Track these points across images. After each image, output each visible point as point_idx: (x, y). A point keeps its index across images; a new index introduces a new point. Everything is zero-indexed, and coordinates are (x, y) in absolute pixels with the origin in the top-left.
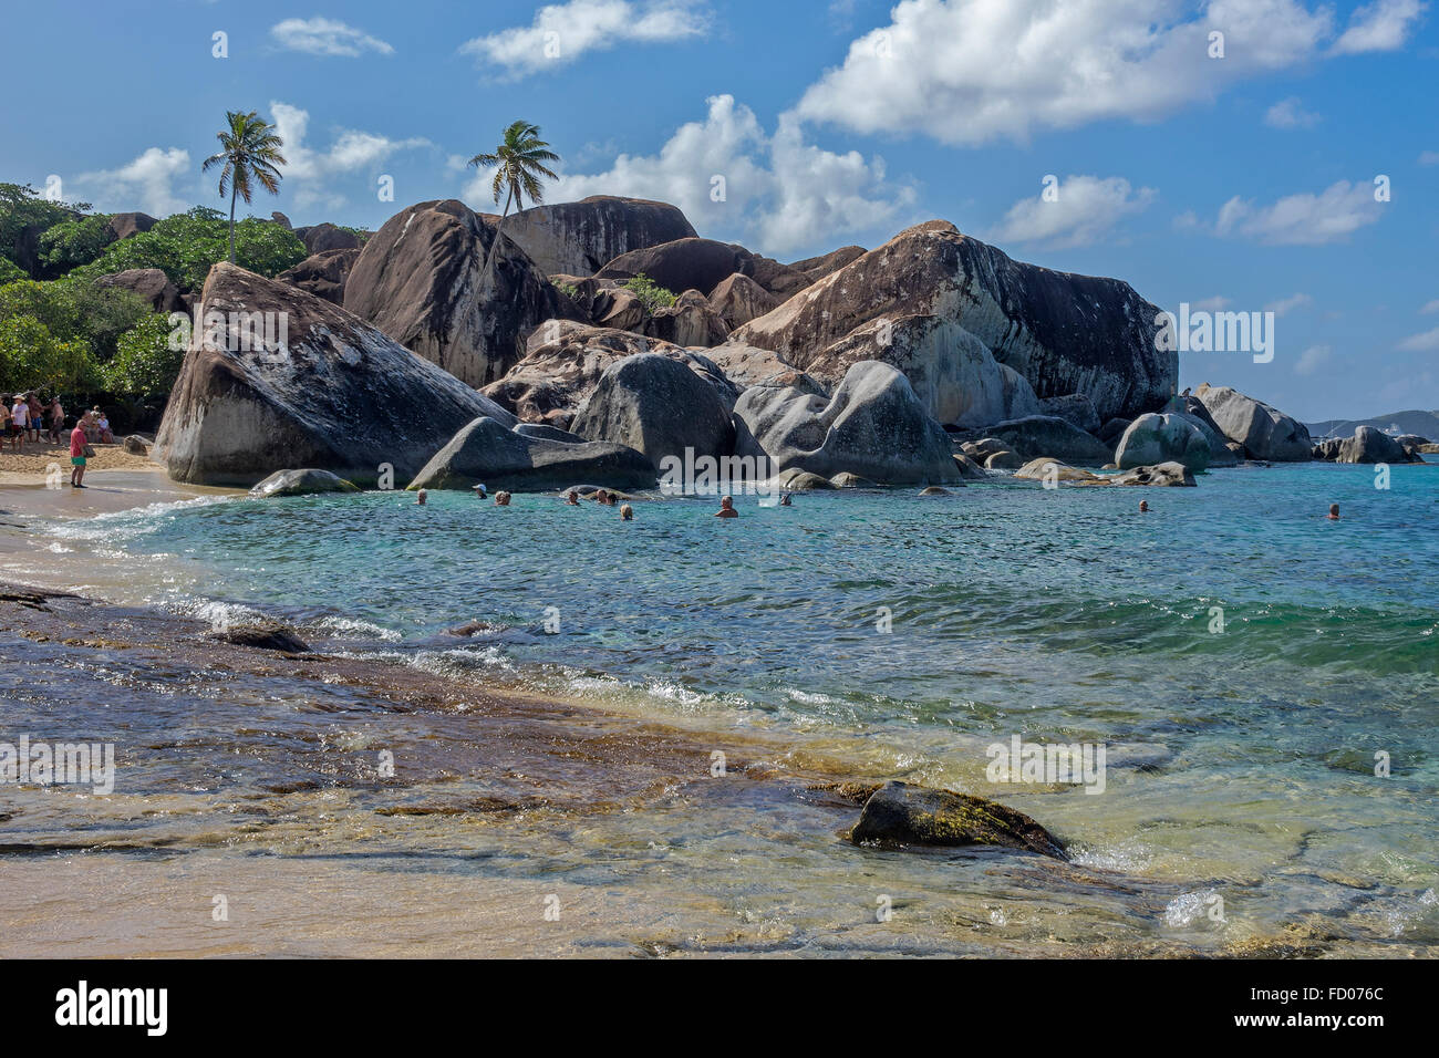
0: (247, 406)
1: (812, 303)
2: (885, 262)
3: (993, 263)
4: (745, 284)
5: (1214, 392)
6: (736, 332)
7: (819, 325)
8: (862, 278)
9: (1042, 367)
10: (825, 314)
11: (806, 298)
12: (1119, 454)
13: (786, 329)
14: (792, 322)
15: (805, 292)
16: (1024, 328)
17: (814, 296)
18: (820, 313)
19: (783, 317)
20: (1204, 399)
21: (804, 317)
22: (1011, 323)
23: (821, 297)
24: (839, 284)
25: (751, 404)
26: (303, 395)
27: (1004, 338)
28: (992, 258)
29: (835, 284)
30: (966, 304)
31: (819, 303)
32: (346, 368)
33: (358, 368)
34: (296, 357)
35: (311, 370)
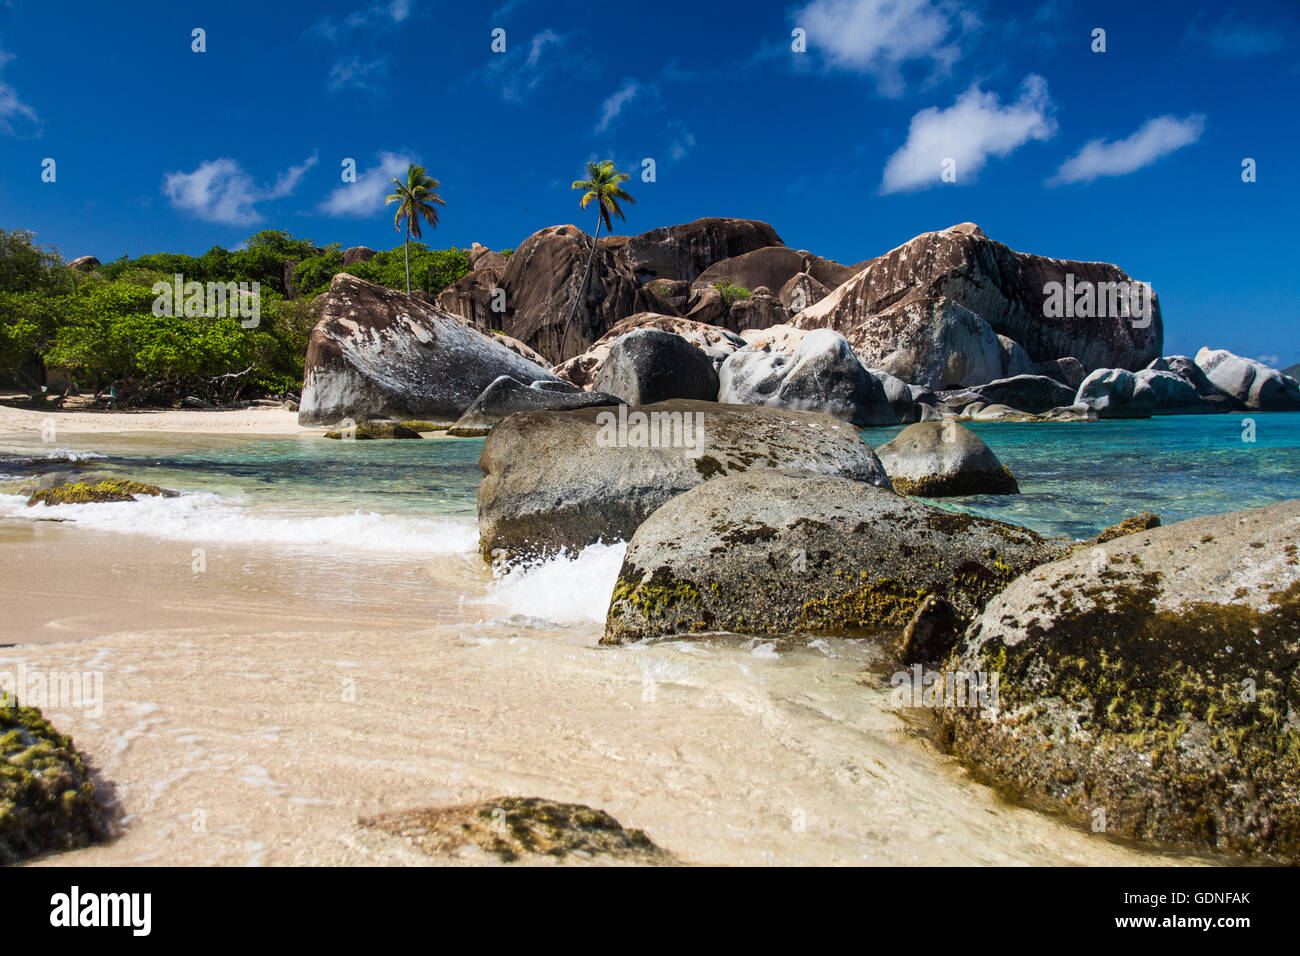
1: (850, 293)
3: (995, 256)
4: (806, 281)
6: (794, 319)
7: (854, 310)
8: (886, 272)
9: (1039, 337)
10: (859, 301)
11: (845, 289)
13: (830, 314)
14: (834, 308)
15: (845, 285)
16: (1021, 307)
17: (850, 288)
18: (854, 300)
20: (1201, 361)
21: (843, 303)
22: (1010, 303)
23: (856, 288)
24: (869, 277)
25: (733, 364)
26: (384, 365)
27: (1005, 314)
28: (994, 252)
29: (866, 277)
30: (971, 290)
31: (854, 293)
32: (420, 344)
33: (429, 345)
34: (383, 338)
35: (393, 345)
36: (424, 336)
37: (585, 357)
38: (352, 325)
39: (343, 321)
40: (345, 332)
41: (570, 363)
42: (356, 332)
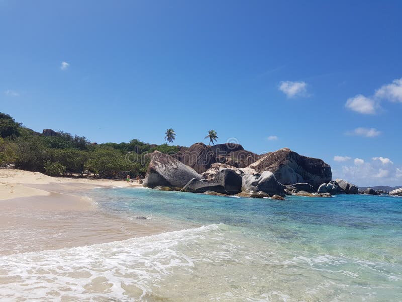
0: (156, 174)
2: (275, 154)
5: (339, 180)
6: (248, 166)
7: (263, 165)
8: (271, 157)
9: (304, 174)
11: (261, 160)
12: (318, 191)
13: (257, 166)
16: (301, 167)
18: (263, 163)
19: (256, 164)
20: (337, 182)
21: (260, 163)
22: (299, 166)
23: (263, 160)
24: (267, 158)
25: (245, 178)
26: (166, 173)
27: (297, 169)
30: (290, 162)
32: (174, 168)
33: (176, 169)
34: (166, 166)
35: (168, 168)
36: (175, 167)
37: (207, 172)
38: (158, 163)
39: (156, 162)
40: (156, 164)
41: (203, 173)
42: (159, 165)
